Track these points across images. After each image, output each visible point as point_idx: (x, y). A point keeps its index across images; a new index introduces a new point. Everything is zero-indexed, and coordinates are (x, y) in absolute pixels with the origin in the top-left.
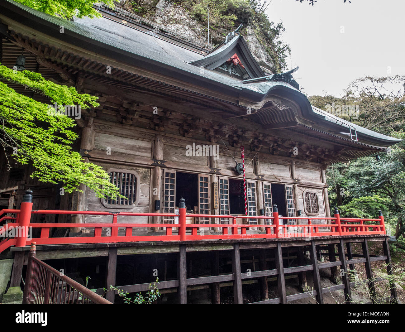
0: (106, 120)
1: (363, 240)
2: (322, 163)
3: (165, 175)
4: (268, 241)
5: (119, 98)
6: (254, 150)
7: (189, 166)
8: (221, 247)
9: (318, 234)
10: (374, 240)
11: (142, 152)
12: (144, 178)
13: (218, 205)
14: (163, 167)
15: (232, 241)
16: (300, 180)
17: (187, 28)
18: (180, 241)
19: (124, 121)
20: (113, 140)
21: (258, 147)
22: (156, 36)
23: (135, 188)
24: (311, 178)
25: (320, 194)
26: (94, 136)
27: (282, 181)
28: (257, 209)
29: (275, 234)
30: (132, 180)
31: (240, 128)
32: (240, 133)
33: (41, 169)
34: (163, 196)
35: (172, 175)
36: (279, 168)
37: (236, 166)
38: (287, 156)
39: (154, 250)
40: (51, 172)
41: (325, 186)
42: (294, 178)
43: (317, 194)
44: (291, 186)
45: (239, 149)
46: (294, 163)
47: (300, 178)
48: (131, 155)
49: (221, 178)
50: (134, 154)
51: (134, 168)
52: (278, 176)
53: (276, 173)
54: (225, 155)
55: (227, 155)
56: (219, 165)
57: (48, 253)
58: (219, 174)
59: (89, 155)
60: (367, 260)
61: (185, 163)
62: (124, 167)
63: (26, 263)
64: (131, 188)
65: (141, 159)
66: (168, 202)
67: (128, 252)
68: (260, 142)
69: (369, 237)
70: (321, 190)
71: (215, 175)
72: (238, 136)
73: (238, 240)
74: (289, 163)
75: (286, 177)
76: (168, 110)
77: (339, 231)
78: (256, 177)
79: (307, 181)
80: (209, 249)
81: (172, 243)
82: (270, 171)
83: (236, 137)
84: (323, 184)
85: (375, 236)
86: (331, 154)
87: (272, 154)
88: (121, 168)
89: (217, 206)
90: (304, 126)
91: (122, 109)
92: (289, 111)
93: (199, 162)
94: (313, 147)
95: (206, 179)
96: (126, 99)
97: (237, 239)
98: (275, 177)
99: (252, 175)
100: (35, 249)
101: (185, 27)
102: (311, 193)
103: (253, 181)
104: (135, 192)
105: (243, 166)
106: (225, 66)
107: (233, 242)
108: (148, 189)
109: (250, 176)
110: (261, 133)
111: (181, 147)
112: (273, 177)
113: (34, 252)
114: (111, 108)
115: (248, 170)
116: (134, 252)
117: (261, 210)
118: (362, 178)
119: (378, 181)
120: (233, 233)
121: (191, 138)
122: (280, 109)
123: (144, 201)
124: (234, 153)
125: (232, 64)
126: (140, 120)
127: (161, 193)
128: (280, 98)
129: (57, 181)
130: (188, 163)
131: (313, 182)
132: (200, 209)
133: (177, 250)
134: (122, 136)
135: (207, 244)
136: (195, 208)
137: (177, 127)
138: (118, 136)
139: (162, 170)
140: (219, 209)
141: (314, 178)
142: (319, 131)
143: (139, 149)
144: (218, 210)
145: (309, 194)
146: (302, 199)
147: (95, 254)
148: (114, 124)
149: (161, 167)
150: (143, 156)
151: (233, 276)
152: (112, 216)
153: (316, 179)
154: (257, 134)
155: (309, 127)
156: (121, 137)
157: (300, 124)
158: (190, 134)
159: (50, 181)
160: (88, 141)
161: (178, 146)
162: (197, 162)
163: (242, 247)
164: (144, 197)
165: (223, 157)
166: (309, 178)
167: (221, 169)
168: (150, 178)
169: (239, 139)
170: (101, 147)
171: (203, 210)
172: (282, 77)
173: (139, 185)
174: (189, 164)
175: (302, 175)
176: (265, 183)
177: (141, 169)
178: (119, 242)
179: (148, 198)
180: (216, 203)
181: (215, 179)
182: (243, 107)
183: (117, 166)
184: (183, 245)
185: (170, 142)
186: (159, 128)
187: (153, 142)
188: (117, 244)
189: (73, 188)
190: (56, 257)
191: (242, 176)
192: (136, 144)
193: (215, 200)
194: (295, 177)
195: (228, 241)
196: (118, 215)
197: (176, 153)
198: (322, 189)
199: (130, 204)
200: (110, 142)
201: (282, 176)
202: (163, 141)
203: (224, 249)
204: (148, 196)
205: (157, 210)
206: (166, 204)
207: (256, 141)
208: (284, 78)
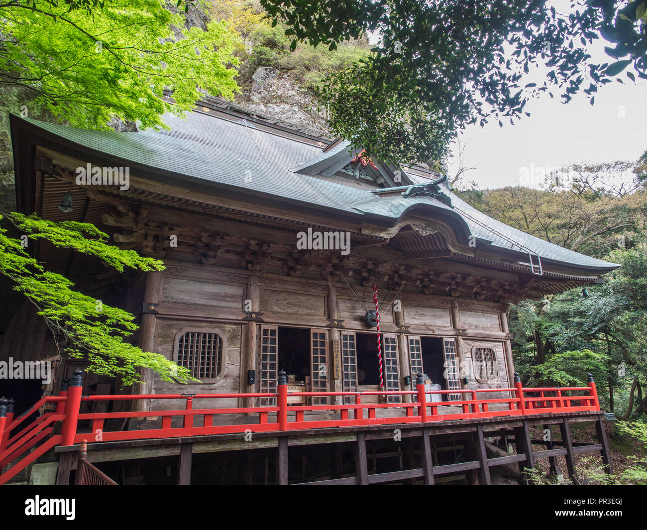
0: (180, 261)
1: (561, 421)
2: (501, 301)
3: (262, 333)
4: (408, 427)
5: (196, 230)
6: (394, 289)
7: (297, 319)
8: (339, 438)
9: (488, 414)
10: (580, 420)
11: (228, 301)
12: (232, 338)
13: (340, 374)
14: (260, 322)
15: (353, 429)
16: (466, 330)
17: (296, 109)
18: (278, 431)
19: (203, 260)
20: (189, 287)
21: (399, 285)
22: (252, 126)
23: (220, 353)
24: (485, 326)
25: (500, 350)
26: (162, 283)
27: (437, 333)
28: (399, 377)
29: (420, 417)
30: (215, 342)
31: (371, 259)
32: (370, 266)
33: (97, 362)
34: (260, 364)
35: (273, 332)
36: (434, 314)
37: (367, 315)
38: (445, 296)
39: (243, 445)
40: (109, 365)
41: (506, 336)
42: (457, 327)
43: (494, 350)
44: (453, 340)
45: (371, 289)
46: (457, 305)
47: (466, 327)
48: (215, 306)
49: (344, 333)
50: (218, 305)
51: (218, 325)
52: (431, 326)
53: (428, 321)
54: (351, 298)
55: (354, 299)
56: (341, 314)
57: (102, 453)
58: (341, 328)
59: (156, 311)
60: (568, 451)
61: (291, 314)
62: (204, 324)
63: (75, 467)
64: (214, 353)
65: (227, 313)
66: (266, 372)
67: (207, 449)
68: (401, 277)
69: (571, 416)
70: (501, 344)
71: (336, 329)
72: (369, 271)
73: (362, 428)
74: (448, 305)
75: (445, 327)
76: (265, 242)
77: (521, 408)
78: (398, 329)
79: (477, 331)
80: (321, 441)
81: (268, 434)
82: (419, 319)
83: (367, 272)
84: (504, 334)
85: (581, 414)
86: (514, 288)
87: (423, 293)
88: (200, 327)
89: (338, 376)
90: (462, 255)
91: (199, 244)
92: (439, 235)
93: (312, 311)
94: (484, 280)
95: (323, 336)
96: (205, 231)
97: (363, 426)
98: (427, 327)
99: (391, 327)
100: (85, 449)
101: (293, 107)
102: (485, 349)
103: (393, 336)
104: (220, 359)
105: (377, 314)
106: (350, 167)
107: (356, 430)
108: (239, 354)
109: (388, 329)
110: (403, 265)
111: (285, 291)
112: (423, 327)
113: (85, 453)
114: (185, 243)
115: (385, 319)
116: (215, 449)
117: (406, 379)
118: (571, 319)
119: (594, 326)
120: (356, 417)
121: (299, 277)
122: (424, 235)
123: (232, 372)
124: (364, 295)
125: (360, 164)
126: (226, 256)
127: (256, 360)
128: (422, 220)
129: (115, 373)
130: (296, 314)
131: (488, 332)
132: (313, 380)
133: (274, 444)
134: (202, 281)
135: (317, 434)
136: (307, 378)
137: (280, 263)
138: (195, 281)
139: (258, 326)
140: (342, 379)
141: (489, 326)
142: (485, 261)
143: (225, 297)
144: (340, 380)
145: (482, 351)
146: (471, 359)
147: (163, 453)
148: (191, 265)
149: (256, 322)
150: (231, 308)
151: (356, 479)
152: (186, 399)
153: (491, 327)
154: (398, 266)
155: (469, 257)
156: (200, 282)
157: (455, 254)
158: (298, 272)
159: (107, 373)
160: (155, 291)
161: (281, 290)
162: (308, 311)
163: (369, 437)
164: (233, 367)
165: (348, 301)
166: (481, 326)
167: (343, 321)
168: (241, 338)
169: (370, 275)
170: (172, 298)
171: (317, 382)
172: (424, 191)
173: (226, 350)
174: (298, 314)
175: (470, 322)
176: (411, 337)
177: (228, 326)
178: (194, 436)
179: (239, 367)
180: (337, 371)
181: (336, 335)
182: (367, 236)
183: (194, 324)
184: (283, 437)
185: (268, 285)
186: (253, 267)
187: (245, 287)
188: (192, 439)
189: (134, 380)
190: (112, 458)
191: (375, 328)
192: (221, 291)
193: (335, 366)
194: (459, 325)
195: (348, 429)
196: (194, 398)
197: (278, 301)
198: (502, 342)
199: (212, 377)
200: (184, 289)
201: (438, 324)
202: (259, 284)
203: (343, 441)
204: (239, 364)
205: (251, 384)
206: (265, 375)
207: (396, 276)
208: (427, 191)
